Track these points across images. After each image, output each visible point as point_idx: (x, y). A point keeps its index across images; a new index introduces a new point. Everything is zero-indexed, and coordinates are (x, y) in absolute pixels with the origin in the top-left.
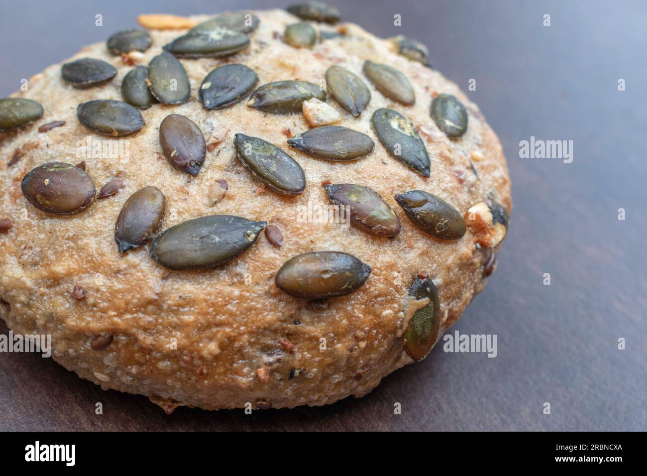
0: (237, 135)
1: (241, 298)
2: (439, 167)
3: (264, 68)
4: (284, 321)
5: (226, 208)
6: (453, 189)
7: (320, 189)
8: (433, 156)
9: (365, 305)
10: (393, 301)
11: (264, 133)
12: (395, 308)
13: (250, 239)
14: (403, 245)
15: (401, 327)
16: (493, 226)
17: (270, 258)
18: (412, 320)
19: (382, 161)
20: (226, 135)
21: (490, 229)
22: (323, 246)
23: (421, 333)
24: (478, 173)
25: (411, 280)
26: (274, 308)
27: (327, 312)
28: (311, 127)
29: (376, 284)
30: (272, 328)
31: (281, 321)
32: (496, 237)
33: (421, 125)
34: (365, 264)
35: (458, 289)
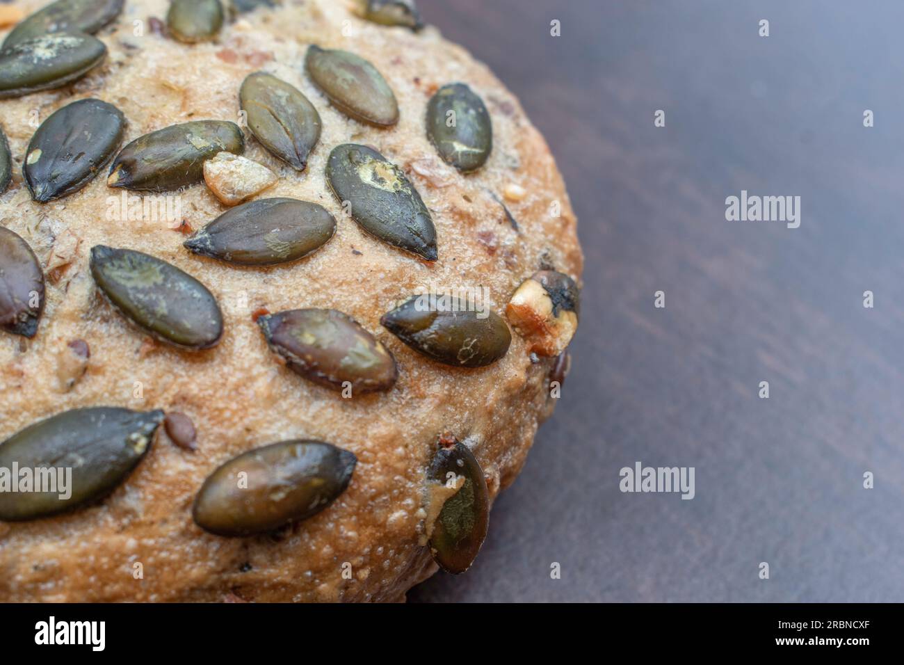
0: (93, 250)
1: (142, 552)
2: (453, 233)
3: (134, 98)
4: (224, 571)
5: (93, 391)
6: (480, 270)
7: (250, 326)
8: (440, 215)
9: (357, 514)
10: (403, 495)
11: (142, 234)
12: (408, 505)
13: (139, 449)
14: (407, 395)
15: (424, 531)
16: (555, 320)
17: (180, 473)
18: (440, 517)
19: (352, 250)
20: (76, 250)
21: (550, 328)
22: (270, 432)
23: (458, 533)
24: (519, 225)
25: (429, 451)
26: (203, 555)
27: (294, 540)
28: (224, 205)
29: (372, 477)
30: (205, 587)
31: (219, 573)
32: (562, 336)
33: (413, 160)
34: (345, 451)
35: (510, 435)
